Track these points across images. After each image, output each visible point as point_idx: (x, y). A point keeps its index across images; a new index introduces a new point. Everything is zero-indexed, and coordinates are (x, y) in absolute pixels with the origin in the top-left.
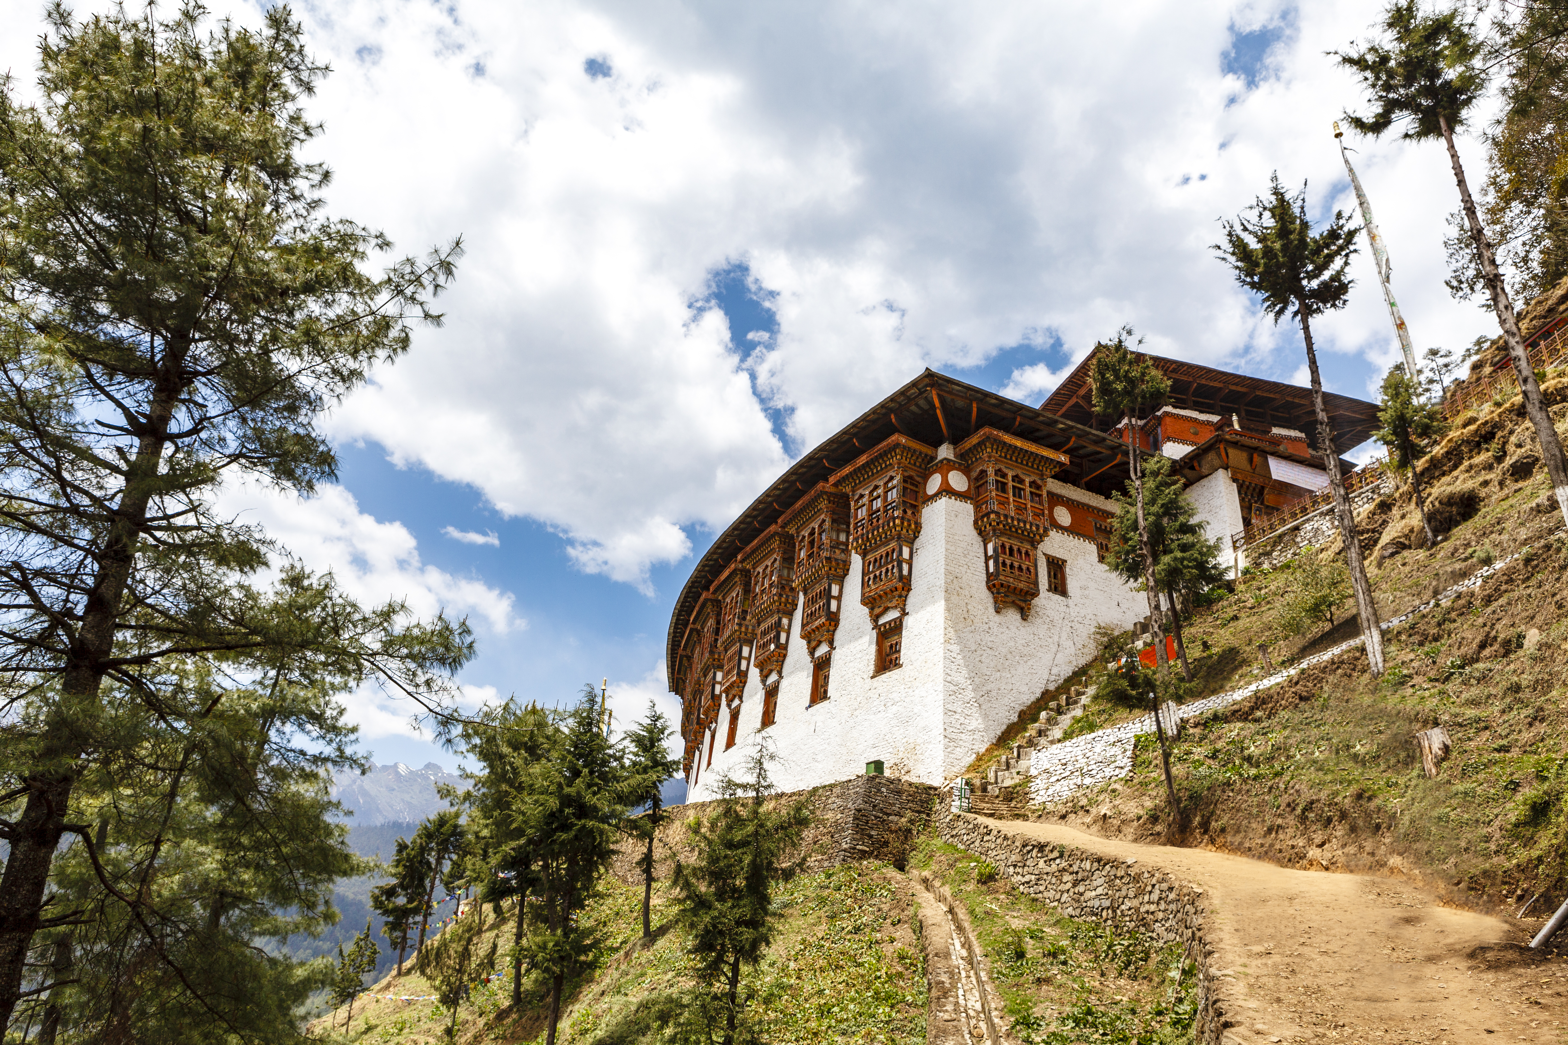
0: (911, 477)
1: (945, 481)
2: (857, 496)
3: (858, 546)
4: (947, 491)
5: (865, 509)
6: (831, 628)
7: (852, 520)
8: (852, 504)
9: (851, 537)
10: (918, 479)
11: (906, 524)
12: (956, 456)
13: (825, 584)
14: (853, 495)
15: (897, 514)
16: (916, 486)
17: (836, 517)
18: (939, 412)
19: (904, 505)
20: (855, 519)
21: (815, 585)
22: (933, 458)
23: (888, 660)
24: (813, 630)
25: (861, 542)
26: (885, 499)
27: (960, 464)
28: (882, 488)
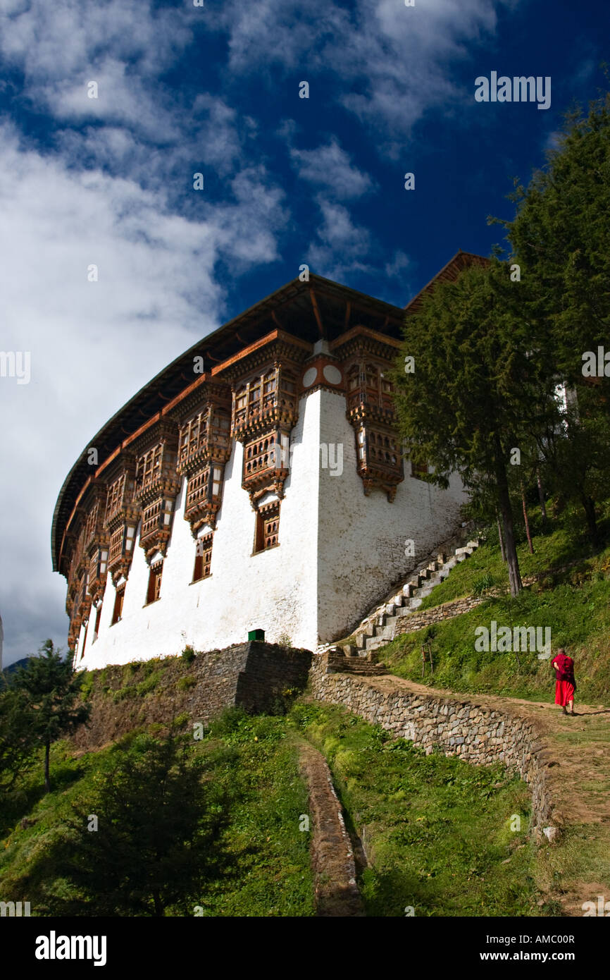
0: (289, 371)
1: (321, 375)
2: (238, 388)
3: (239, 433)
4: (322, 384)
5: (246, 400)
6: (214, 510)
7: (233, 409)
8: (234, 395)
9: (233, 426)
10: (295, 372)
11: (284, 414)
12: (331, 352)
13: (208, 469)
14: (235, 386)
15: (275, 405)
16: (293, 379)
17: (218, 406)
18: (316, 311)
19: (282, 396)
20: (237, 408)
21: (198, 470)
22: (309, 353)
23: (267, 539)
24: (196, 512)
25: (241, 430)
26: (265, 391)
27: (334, 359)
28: (262, 380)
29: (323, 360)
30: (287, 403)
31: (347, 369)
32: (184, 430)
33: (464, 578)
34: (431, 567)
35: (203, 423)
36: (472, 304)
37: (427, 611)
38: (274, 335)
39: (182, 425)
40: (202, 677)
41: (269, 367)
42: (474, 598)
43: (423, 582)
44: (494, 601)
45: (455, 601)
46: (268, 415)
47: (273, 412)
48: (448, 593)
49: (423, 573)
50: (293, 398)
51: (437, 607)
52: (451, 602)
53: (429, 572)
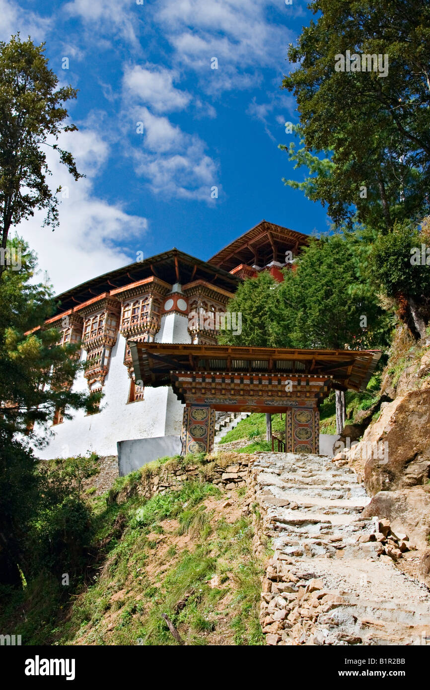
0: (157, 299)
1: (175, 305)
2: (125, 305)
3: (124, 332)
4: (176, 310)
5: (130, 312)
6: (104, 374)
7: (122, 317)
8: (122, 308)
9: (121, 327)
10: (161, 301)
11: (153, 325)
12: (182, 291)
13: (102, 349)
14: (123, 303)
15: (149, 319)
16: (160, 304)
17: (111, 312)
18: (177, 269)
19: (153, 315)
20: (124, 317)
21: (95, 348)
22: (169, 291)
23: (136, 395)
24: (92, 374)
25: (126, 330)
26: (142, 310)
27: (184, 296)
28: (141, 303)
29: (177, 296)
30: (155, 318)
31: (191, 302)
32: (87, 323)
33: (245, 429)
34: (227, 420)
35: (101, 321)
36: (262, 298)
37: (224, 444)
38: (151, 279)
39: (86, 319)
40: (104, 469)
41: (146, 296)
42: (249, 440)
43: (222, 428)
44: (257, 444)
45: (239, 440)
46: (143, 325)
47: (147, 324)
48: (235, 436)
49: (223, 423)
50: (158, 316)
51: (229, 443)
52: (237, 441)
53: (226, 423)
